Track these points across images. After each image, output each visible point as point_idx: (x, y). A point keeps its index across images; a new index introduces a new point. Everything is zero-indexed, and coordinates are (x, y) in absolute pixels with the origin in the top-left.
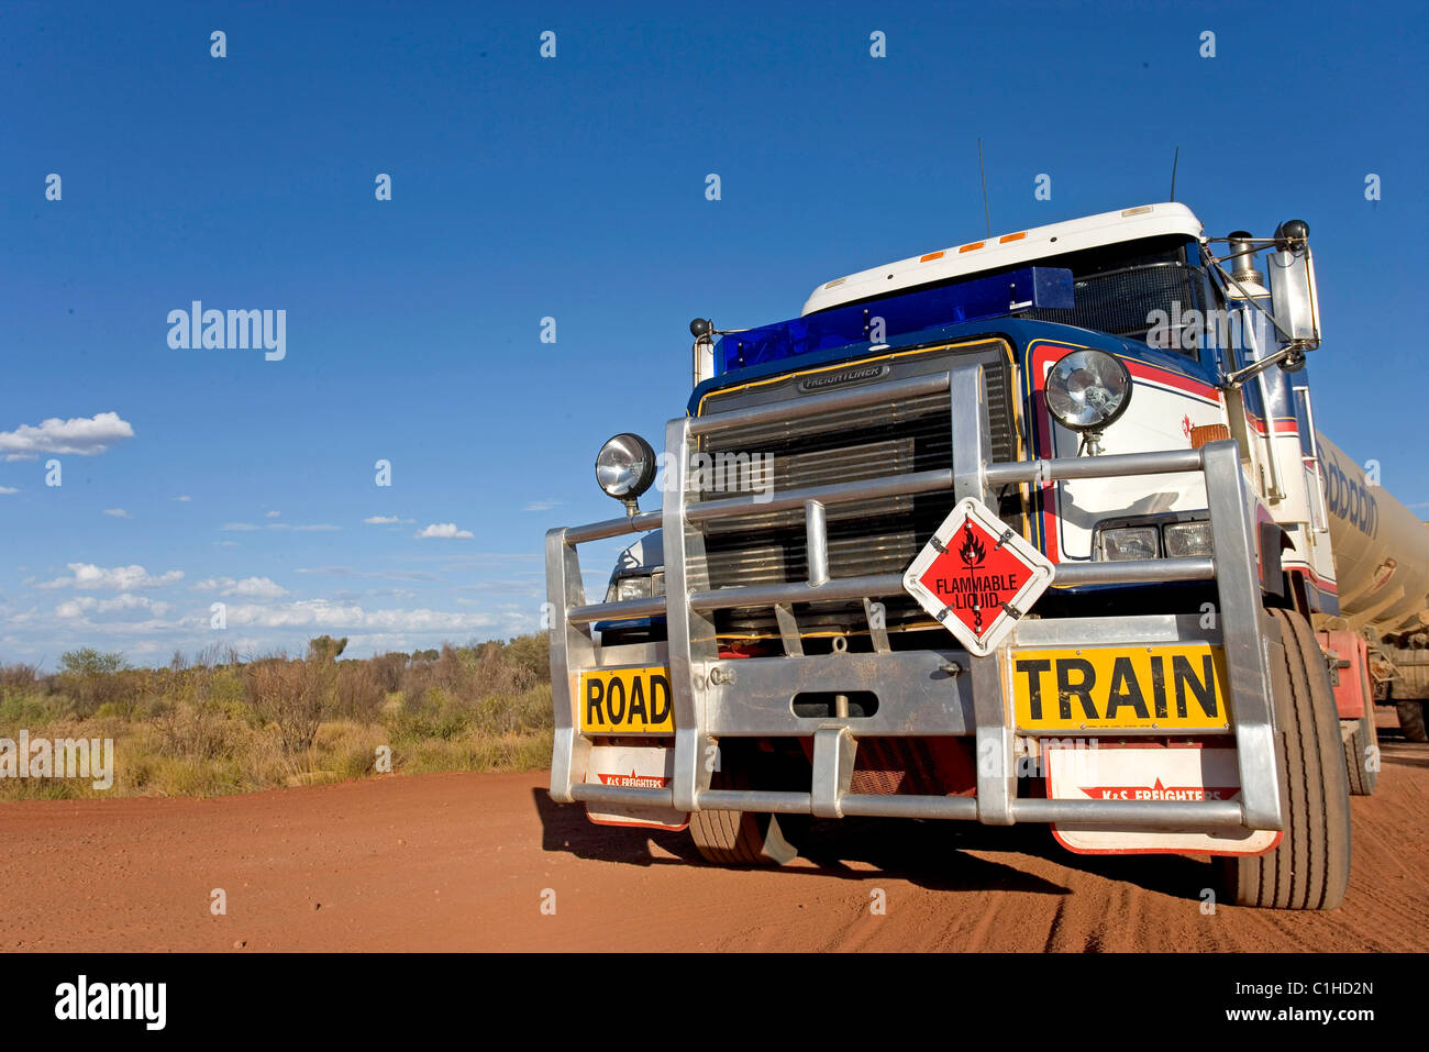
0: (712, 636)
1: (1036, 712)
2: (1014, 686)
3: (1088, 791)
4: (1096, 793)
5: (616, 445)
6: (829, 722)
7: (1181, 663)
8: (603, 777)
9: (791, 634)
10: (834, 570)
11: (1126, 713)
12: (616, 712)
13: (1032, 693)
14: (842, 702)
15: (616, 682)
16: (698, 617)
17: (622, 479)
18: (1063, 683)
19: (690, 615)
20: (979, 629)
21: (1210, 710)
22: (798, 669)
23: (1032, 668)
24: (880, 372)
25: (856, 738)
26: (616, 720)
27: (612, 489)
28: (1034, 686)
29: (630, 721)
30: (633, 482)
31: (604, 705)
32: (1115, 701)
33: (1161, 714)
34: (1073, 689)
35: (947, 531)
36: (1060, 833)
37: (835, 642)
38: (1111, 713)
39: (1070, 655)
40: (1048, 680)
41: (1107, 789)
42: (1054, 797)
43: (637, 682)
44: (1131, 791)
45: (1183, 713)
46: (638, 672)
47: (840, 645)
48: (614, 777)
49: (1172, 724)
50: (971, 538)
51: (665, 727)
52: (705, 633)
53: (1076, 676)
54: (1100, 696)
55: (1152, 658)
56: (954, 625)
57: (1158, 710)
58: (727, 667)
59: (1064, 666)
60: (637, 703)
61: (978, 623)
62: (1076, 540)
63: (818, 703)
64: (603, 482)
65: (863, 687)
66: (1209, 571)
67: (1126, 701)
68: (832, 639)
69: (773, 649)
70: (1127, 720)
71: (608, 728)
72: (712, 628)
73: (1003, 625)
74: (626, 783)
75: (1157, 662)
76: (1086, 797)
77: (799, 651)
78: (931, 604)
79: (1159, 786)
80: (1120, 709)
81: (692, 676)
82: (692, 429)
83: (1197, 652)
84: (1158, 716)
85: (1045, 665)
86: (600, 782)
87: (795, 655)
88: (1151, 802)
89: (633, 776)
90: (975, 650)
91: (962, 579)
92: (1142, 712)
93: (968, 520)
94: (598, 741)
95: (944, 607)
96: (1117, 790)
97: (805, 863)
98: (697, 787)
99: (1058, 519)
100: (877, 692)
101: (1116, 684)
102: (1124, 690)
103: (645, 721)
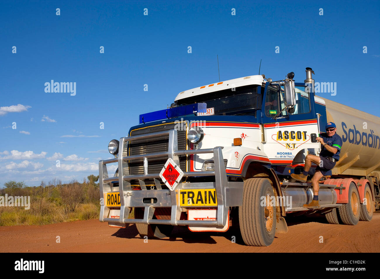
0: (129, 185)
1: (183, 203)
2: (179, 197)
3: (195, 218)
4: (196, 219)
5: (111, 143)
6: (148, 204)
7: (210, 192)
8: (112, 217)
9: (143, 185)
10: (149, 173)
11: (200, 202)
12: (112, 202)
13: (183, 199)
14: (152, 200)
15: (112, 195)
16: (125, 181)
17: (113, 150)
18: (189, 197)
19: (123, 181)
20: (171, 185)
21: (215, 202)
22: (145, 193)
23: (183, 193)
24: (164, 127)
25: (154, 208)
26: (112, 204)
27: (111, 152)
28: (183, 197)
29: (114, 204)
30: (115, 151)
31: (110, 200)
32: (198, 200)
33: (206, 203)
34: (190, 197)
35: (166, 165)
36: (189, 228)
37: (151, 187)
38: (197, 203)
39: (190, 191)
40: (186, 195)
41: (198, 218)
42: (189, 220)
43: (116, 195)
44: (203, 219)
45: (210, 203)
46: (116, 193)
47: (152, 188)
48: (114, 216)
49: (208, 205)
51: (119, 205)
52: (128, 185)
53: (191, 195)
54: (195, 199)
55: (205, 191)
56: (167, 184)
57: (205, 202)
58: (132, 192)
59: (189, 193)
60: (116, 200)
61: (171, 184)
62: (198, 166)
63: (147, 200)
64: (110, 150)
65: (155, 197)
66: (214, 174)
67: (200, 200)
68: (151, 186)
69: (140, 188)
70: (200, 204)
71: (111, 206)
72: (130, 184)
73: (175, 184)
74: (116, 218)
75: (206, 192)
76: (195, 220)
77: (145, 189)
78: (164, 180)
79: (208, 218)
81: (123, 194)
82: (124, 140)
83: (213, 191)
84: (205, 203)
85: (185, 193)
86: (111, 218)
87: (144, 190)
88: (206, 221)
89: (116, 216)
90: (171, 190)
91: (169, 175)
92: (202, 203)
93: (170, 163)
94: (111, 208)
95: (166, 180)
96: (200, 219)
97: (168, 238)
98: (124, 218)
99: (194, 161)
100: (157, 198)
101: (198, 197)
102: (199, 198)
103: (117, 204)
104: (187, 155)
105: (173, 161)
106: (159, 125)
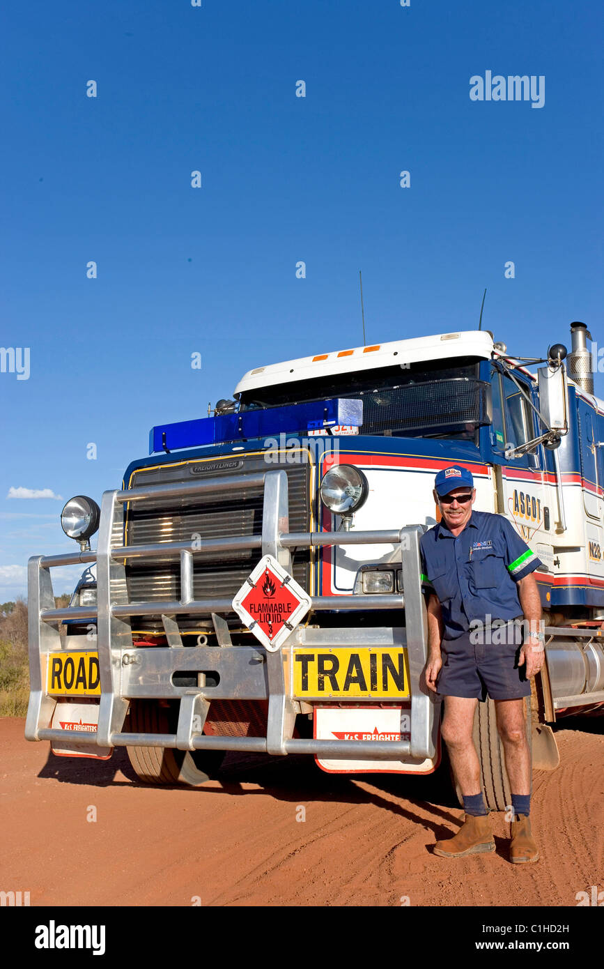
0: (128, 631)
1: (305, 687)
2: (293, 670)
3: (336, 734)
4: (340, 735)
5: (73, 505)
6: (191, 690)
7: (386, 658)
8: (63, 724)
9: (174, 632)
10: (195, 597)
11: (355, 687)
12: (69, 681)
13: (303, 675)
14: (202, 677)
15: (70, 661)
16: (118, 621)
17: (77, 527)
18: (321, 669)
19: (111, 619)
20: (271, 636)
21: (401, 687)
22: (178, 655)
23: (304, 659)
24: (237, 465)
25: (208, 700)
26: (69, 686)
27: (71, 533)
28: (305, 670)
29: (76, 687)
30: (83, 529)
31: (62, 676)
32: (349, 680)
33: (374, 689)
34: (326, 672)
35: (256, 575)
36: (319, 760)
37: (199, 638)
38: (346, 688)
39: (325, 651)
40: (313, 666)
41: (347, 733)
42: (318, 738)
43: (82, 660)
44: (360, 735)
45: (385, 688)
46: (82, 655)
47: (202, 641)
48: (69, 724)
49: (379, 694)
50: (268, 581)
51: (96, 692)
52: (123, 630)
53: (328, 665)
54: (341, 677)
55: (371, 655)
56: (258, 632)
57: (372, 686)
58: (137, 653)
59: (322, 658)
60: (81, 675)
61: (271, 631)
62: (344, 579)
63: (185, 677)
64: (65, 528)
65: (211, 668)
67: (355, 680)
68: (198, 636)
69: (162, 642)
70: (355, 692)
71: (64, 691)
72: (129, 627)
73: (284, 633)
74: (76, 728)
75: (373, 657)
76: (335, 738)
77: (178, 644)
78: (246, 618)
79: (376, 732)
80: (352, 685)
81: (111, 659)
82: (118, 498)
83: (395, 652)
84: (372, 690)
85: (311, 658)
86: (60, 727)
87: (176, 646)
88: (371, 742)
89: (81, 724)
90: (269, 648)
91: (263, 605)
92: (363, 688)
93: (267, 569)
94: (60, 700)
95: (253, 621)
96: (353, 734)
98: (111, 731)
99: (332, 566)
100: (219, 672)
101: (350, 670)
102: (354, 674)
103: (85, 687)
104: (313, 548)
105: (276, 564)
106: (221, 458)
